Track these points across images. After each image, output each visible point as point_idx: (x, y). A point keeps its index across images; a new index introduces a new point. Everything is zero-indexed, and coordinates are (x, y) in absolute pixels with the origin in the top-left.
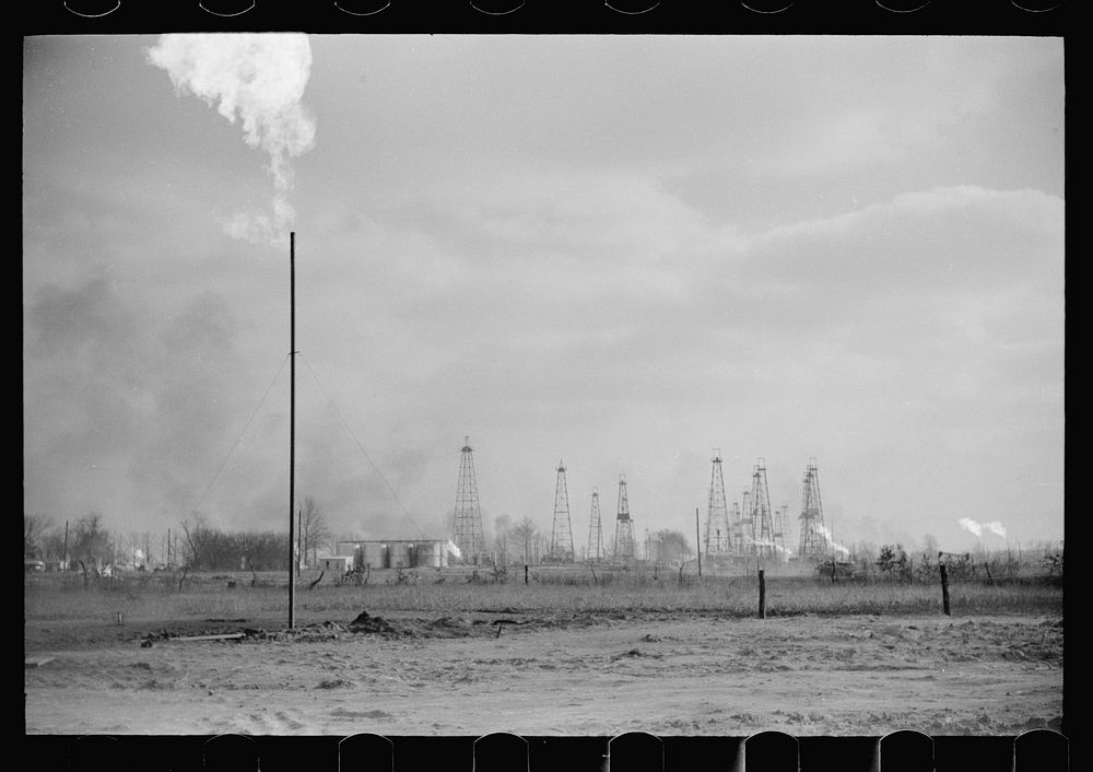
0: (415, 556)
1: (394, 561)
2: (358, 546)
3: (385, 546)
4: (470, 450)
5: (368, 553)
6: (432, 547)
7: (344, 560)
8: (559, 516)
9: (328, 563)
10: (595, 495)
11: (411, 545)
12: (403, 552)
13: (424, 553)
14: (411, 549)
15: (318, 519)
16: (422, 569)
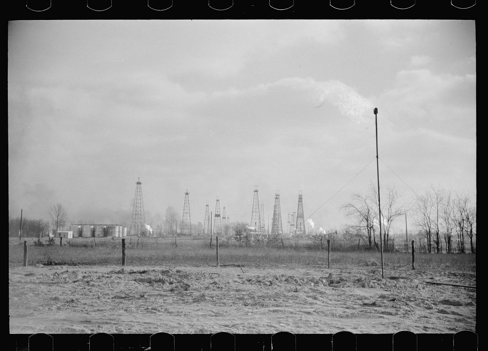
0: (106, 232)
1: (97, 233)
2: (80, 227)
3: (92, 227)
4: (140, 183)
5: (84, 230)
6: (114, 228)
7: (68, 233)
8: (185, 215)
9: (60, 234)
10: (207, 206)
11: (105, 227)
12: (101, 230)
13: (111, 231)
14: (105, 228)
15: (63, 214)
16: (109, 238)
